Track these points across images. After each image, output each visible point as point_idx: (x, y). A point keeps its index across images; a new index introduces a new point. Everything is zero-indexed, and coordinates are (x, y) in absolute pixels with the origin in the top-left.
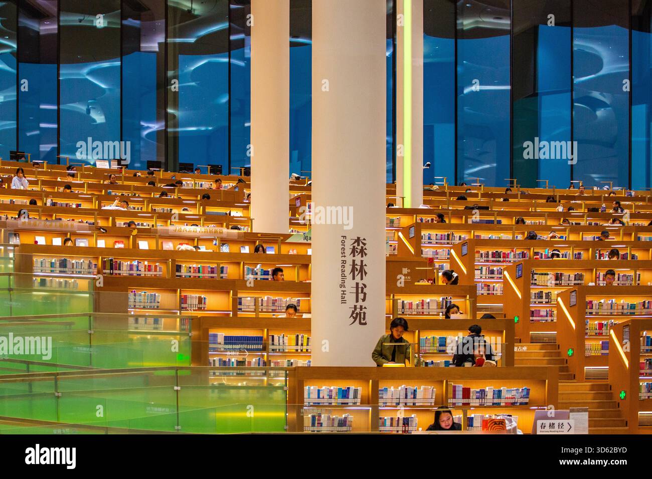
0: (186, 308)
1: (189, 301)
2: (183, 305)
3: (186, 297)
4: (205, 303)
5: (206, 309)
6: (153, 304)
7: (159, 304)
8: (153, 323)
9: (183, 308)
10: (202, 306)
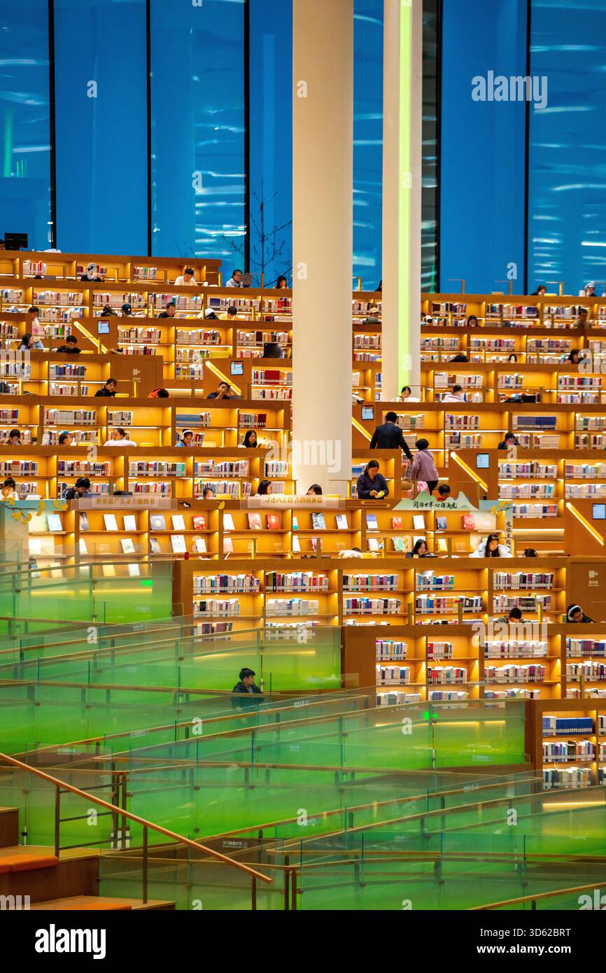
0: (432, 658)
1: (435, 650)
2: (430, 655)
3: (432, 645)
4: (451, 652)
5: (452, 658)
6: (399, 656)
7: (405, 655)
8: (399, 677)
9: (429, 658)
10: (449, 654)
